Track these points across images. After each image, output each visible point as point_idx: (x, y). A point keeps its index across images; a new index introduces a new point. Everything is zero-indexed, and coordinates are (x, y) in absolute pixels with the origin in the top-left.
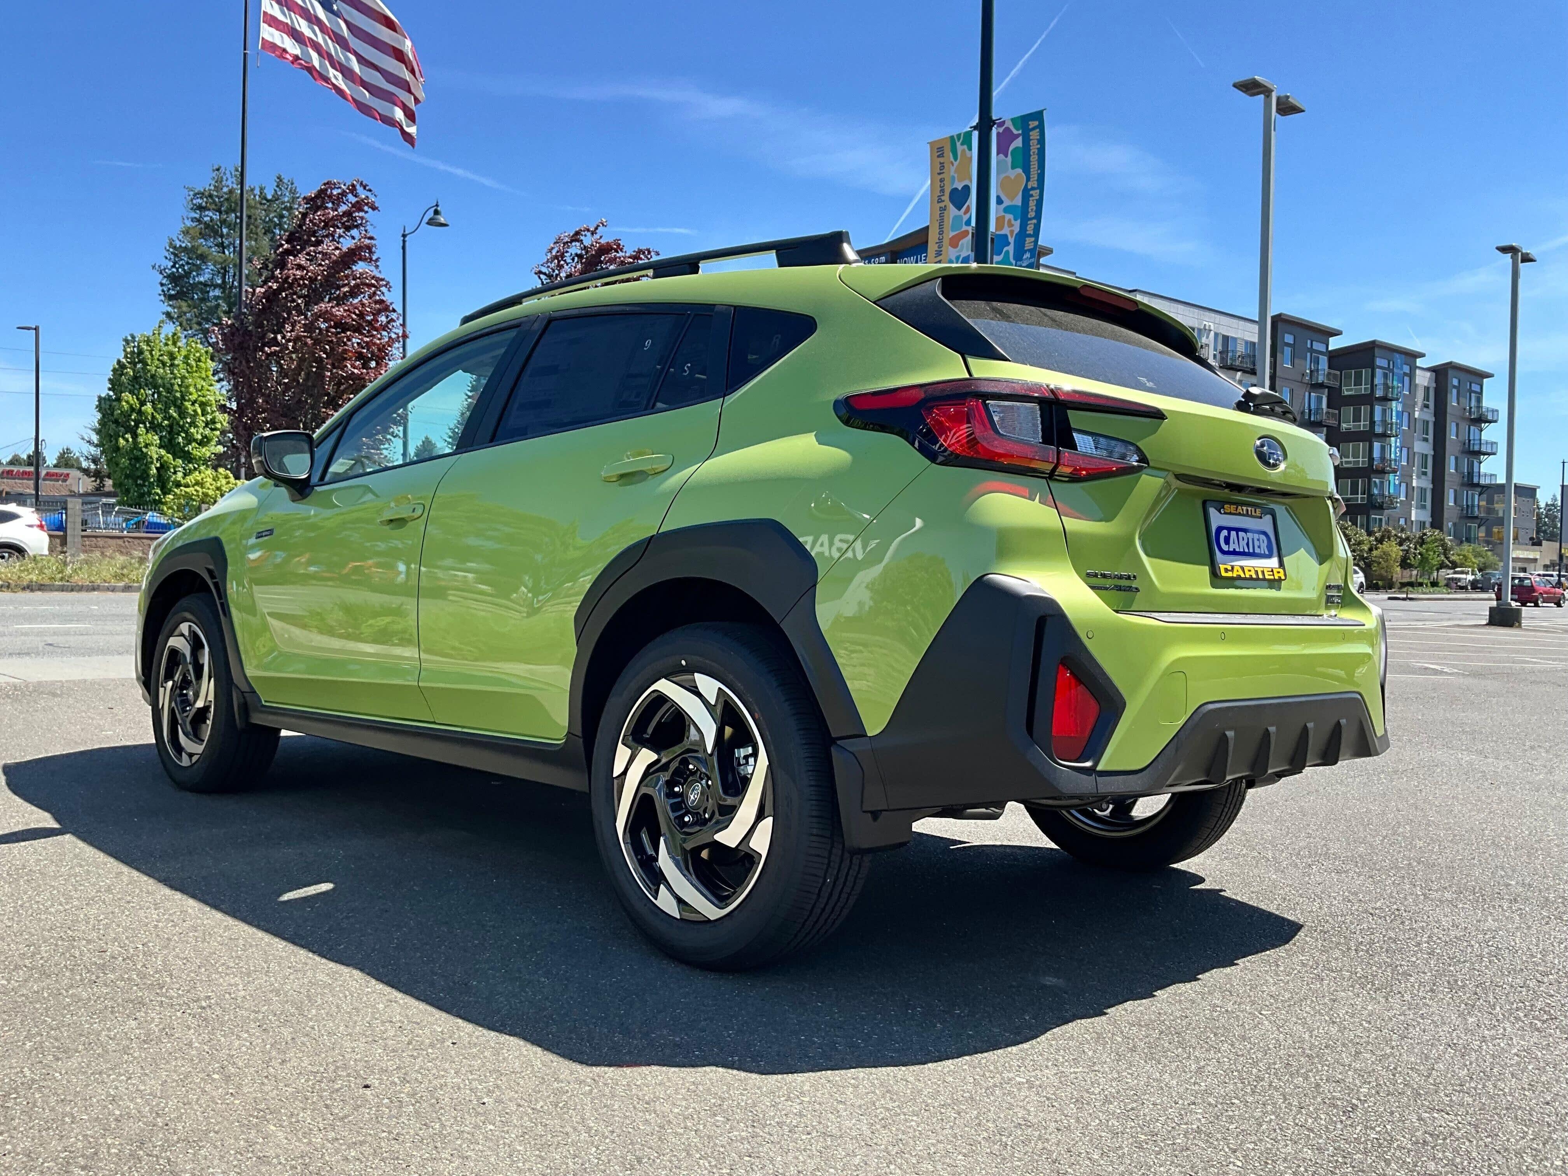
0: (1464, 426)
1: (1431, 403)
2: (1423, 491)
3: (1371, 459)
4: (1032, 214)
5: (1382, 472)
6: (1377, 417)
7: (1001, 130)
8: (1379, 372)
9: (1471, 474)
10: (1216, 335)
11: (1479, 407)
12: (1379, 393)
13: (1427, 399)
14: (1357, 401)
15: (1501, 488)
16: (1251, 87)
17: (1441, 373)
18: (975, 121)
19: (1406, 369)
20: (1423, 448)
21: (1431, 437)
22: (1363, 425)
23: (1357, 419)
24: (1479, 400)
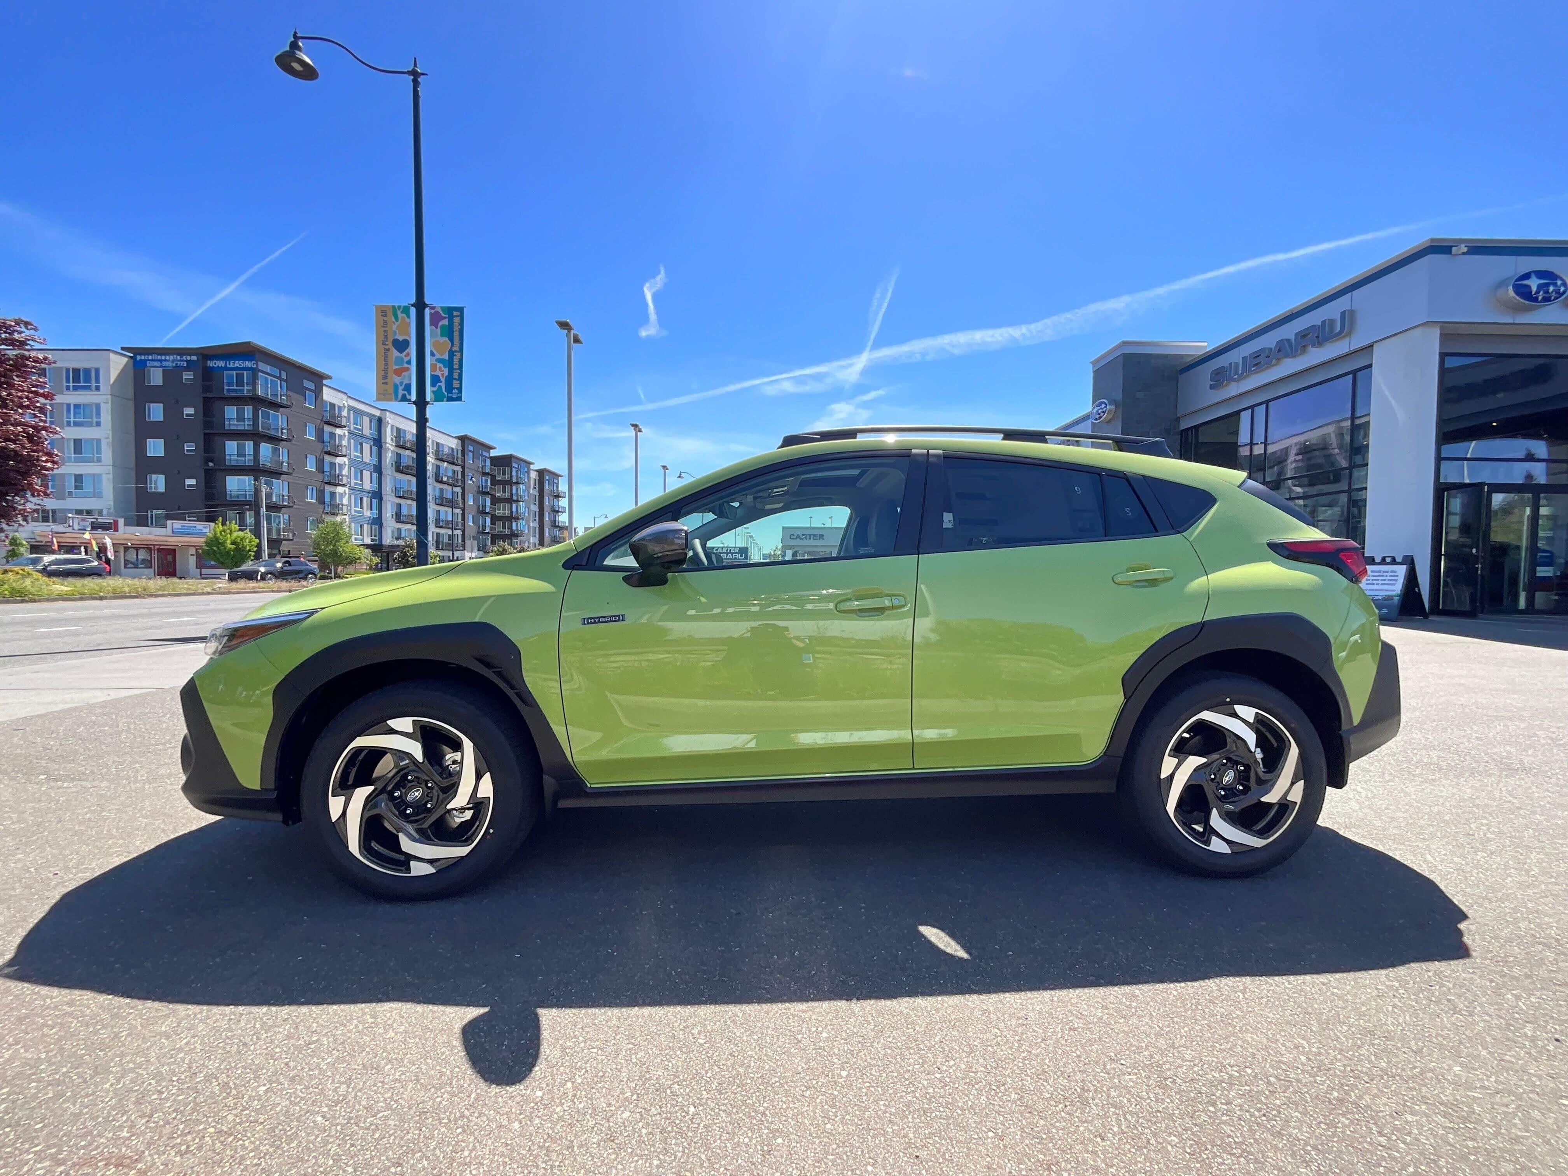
0: (552, 498)
1: (537, 487)
2: (535, 528)
3: (512, 512)
4: (456, 367)
5: (517, 519)
6: (514, 492)
7: (433, 311)
8: (514, 470)
9: (555, 521)
10: (433, 441)
11: (557, 490)
12: (514, 480)
13: (535, 484)
14: (504, 483)
15: (566, 528)
16: (564, 325)
17: (541, 473)
18: (413, 301)
19: (526, 469)
20: (535, 508)
21: (537, 503)
22: (507, 495)
23: (504, 492)
24: (557, 487)
